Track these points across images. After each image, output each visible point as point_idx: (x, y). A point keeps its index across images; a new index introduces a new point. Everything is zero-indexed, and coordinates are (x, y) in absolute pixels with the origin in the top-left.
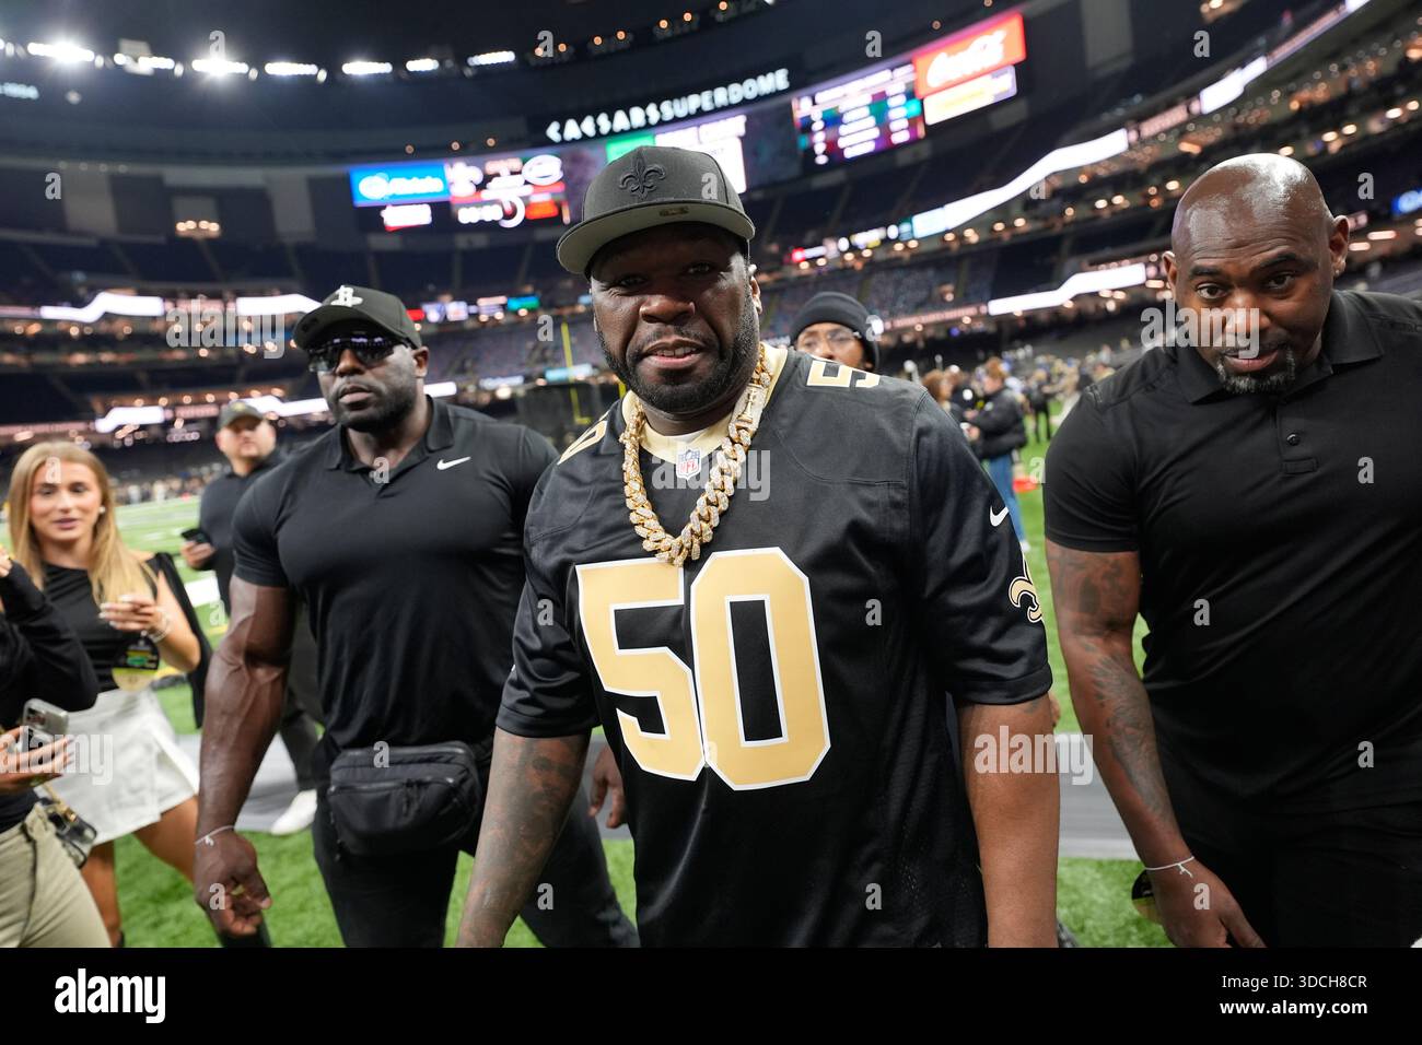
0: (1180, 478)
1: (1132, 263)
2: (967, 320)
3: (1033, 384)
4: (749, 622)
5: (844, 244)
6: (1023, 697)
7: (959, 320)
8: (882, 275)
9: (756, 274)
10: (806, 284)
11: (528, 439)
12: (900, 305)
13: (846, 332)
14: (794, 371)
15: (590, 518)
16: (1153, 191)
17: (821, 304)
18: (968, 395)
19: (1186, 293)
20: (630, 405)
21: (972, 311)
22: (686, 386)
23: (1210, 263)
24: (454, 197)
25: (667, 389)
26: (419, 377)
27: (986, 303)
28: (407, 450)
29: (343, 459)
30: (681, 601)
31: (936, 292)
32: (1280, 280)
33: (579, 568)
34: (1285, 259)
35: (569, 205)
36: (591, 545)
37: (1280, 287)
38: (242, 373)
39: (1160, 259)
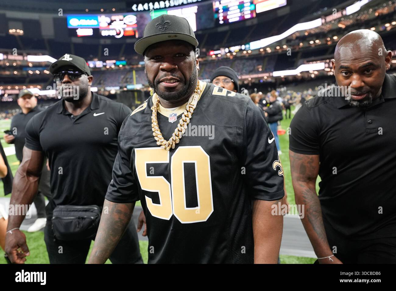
0: (333, 132)
1: (320, 62)
2: (266, 78)
3: (286, 100)
4: (190, 170)
5: (227, 50)
6: (274, 199)
7: (263, 77)
8: (239, 61)
9: (198, 58)
10: (214, 62)
11: (123, 108)
12: (244, 71)
13: (229, 80)
14: (208, 90)
15: (140, 133)
16: (329, 39)
17: (222, 70)
18: (264, 102)
19: (338, 73)
20: (155, 98)
21: (267, 74)
22: (173, 93)
23: (346, 64)
24: (101, 27)
25: (167, 93)
26: (89, 85)
27: (272, 72)
28: (84, 109)
29: (63, 110)
30: (168, 162)
31: (256, 68)
32: (368, 71)
33: (136, 149)
34: (370, 64)
35: (138, 32)
36: (140, 142)
37: (368, 73)
38: (28, 80)
39: (330, 62)
